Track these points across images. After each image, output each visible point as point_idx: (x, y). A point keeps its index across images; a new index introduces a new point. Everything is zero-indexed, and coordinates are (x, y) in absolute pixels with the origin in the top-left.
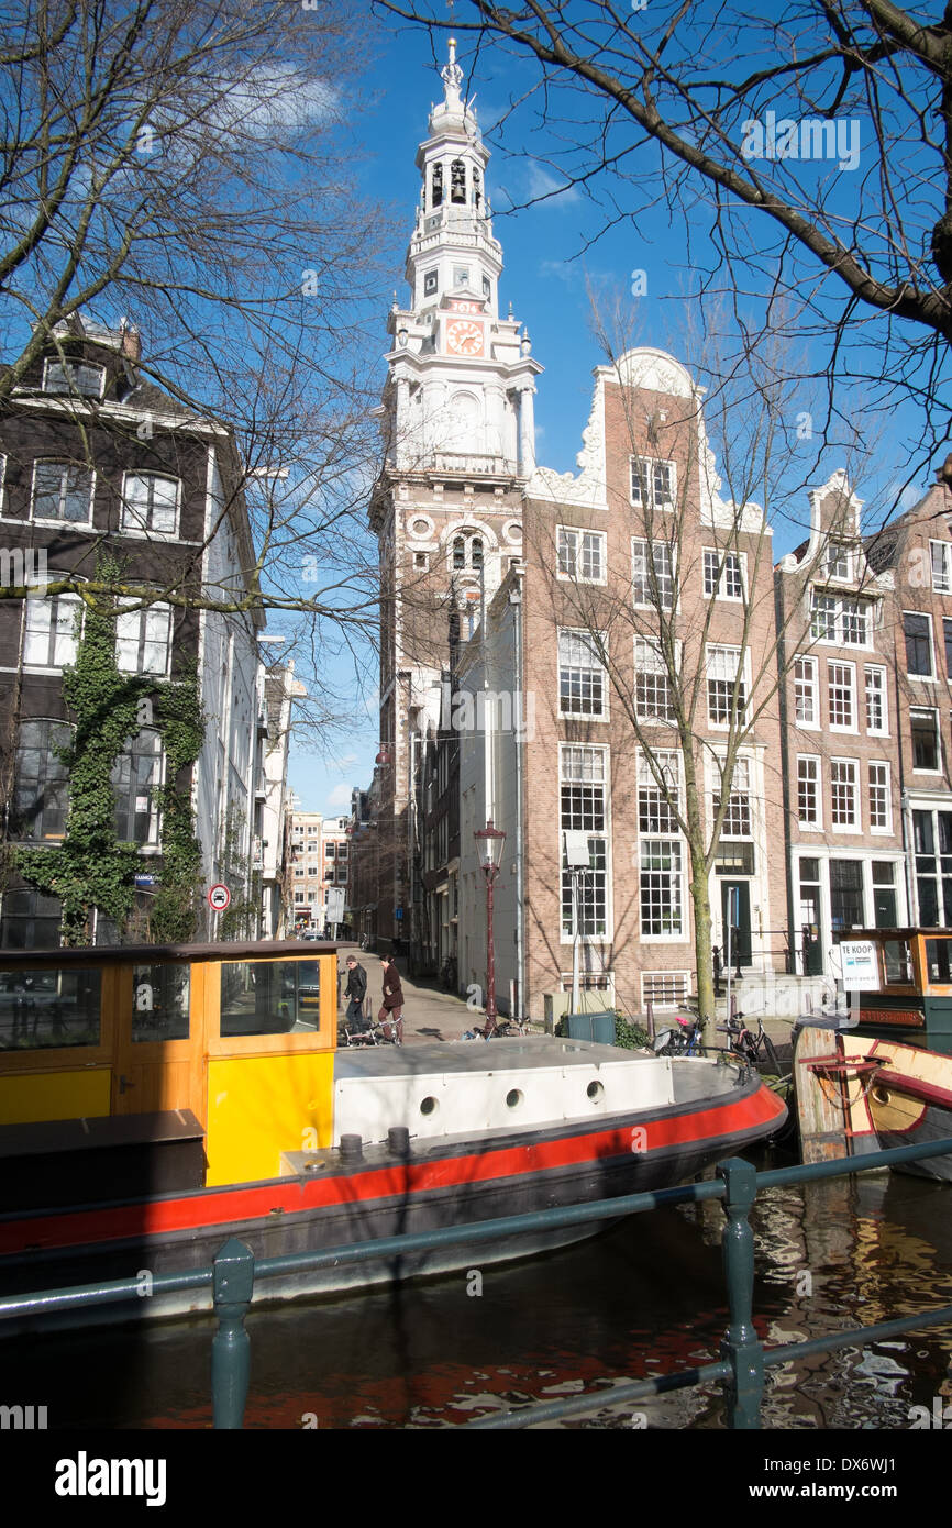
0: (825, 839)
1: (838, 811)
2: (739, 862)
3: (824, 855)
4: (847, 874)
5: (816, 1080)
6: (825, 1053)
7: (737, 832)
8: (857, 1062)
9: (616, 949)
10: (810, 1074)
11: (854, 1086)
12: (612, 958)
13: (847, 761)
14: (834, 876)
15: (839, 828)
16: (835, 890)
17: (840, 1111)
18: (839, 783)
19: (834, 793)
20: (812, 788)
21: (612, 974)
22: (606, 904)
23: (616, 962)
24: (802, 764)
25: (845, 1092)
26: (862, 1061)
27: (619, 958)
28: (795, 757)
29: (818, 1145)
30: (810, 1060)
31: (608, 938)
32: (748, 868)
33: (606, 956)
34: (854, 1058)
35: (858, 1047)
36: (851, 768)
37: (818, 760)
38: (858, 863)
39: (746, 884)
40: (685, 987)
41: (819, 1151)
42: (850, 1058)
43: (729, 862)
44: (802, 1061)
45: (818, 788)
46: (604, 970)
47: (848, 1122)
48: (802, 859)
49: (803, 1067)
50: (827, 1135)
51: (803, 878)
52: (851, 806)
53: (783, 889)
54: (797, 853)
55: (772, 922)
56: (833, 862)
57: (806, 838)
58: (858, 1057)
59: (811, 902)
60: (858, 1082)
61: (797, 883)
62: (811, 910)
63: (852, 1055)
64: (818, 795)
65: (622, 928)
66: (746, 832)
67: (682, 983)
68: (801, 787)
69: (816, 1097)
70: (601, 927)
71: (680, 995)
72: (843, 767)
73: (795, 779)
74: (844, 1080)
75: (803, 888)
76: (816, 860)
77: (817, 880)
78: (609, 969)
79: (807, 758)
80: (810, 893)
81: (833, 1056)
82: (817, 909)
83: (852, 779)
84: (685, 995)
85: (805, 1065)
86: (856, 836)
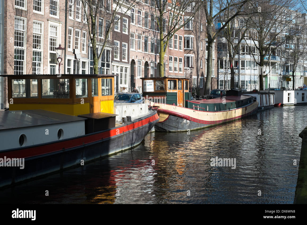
7: (54, 50)
13: (78, 30)
16: (74, 70)
18: (76, 37)
20: (70, 38)
22: (24, 71)
24: (69, 30)
28: (68, 28)
31: (24, 82)
36: (79, 33)
37: (72, 29)
45: (72, 38)
46: (23, 93)
48: (68, 60)
54: (67, 58)
56: (74, 61)
57: (69, 53)
61: (67, 67)
64: (71, 40)
72: (77, 32)
75: (68, 69)
77: (70, 66)
79: (70, 28)
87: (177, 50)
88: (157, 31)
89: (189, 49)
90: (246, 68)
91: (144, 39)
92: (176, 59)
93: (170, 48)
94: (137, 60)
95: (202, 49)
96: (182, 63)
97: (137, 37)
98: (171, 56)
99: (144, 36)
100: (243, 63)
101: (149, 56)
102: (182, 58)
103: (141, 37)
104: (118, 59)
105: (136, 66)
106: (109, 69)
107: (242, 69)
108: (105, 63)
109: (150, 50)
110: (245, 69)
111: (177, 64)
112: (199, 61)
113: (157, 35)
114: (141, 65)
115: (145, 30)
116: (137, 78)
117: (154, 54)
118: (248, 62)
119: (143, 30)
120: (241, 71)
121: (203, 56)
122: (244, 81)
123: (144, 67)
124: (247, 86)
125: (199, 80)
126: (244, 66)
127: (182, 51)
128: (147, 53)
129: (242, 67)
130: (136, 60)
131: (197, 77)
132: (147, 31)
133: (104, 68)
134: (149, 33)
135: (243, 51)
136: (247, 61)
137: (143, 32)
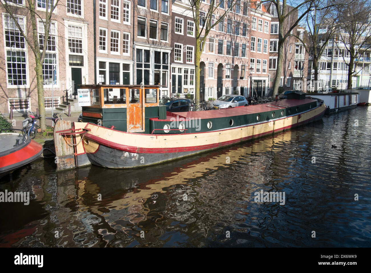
0: (108, 56)
1: (113, 47)
2: (79, 62)
3: (108, 61)
4: (114, 67)
5: (63, 138)
6: (67, 129)
7: (77, 52)
8: (80, 131)
9: (31, 89)
10: (60, 136)
11: (78, 139)
12: (29, 93)
13: (116, 31)
14: (110, 68)
15: (113, 53)
16: (110, 72)
17: (73, 148)
18: (113, 38)
19: (112, 41)
20: (104, 39)
21: (30, 98)
22: (26, 74)
23: (31, 94)
24: (101, 31)
25: (74, 142)
26: (82, 130)
27: (32, 93)
28: (99, 29)
29: (63, 159)
30: (60, 132)
31: (28, 86)
32: (82, 64)
33: (27, 93)
34: (78, 130)
35: (80, 126)
36: (118, 34)
37: (106, 30)
38: (119, 64)
39: (81, 69)
40: (58, 102)
41: (63, 161)
42: (77, 130)
43: (75, 62)
44: (57, 132)
45: (106, 40)
46: (27, 97)
47: (75, 151)
48: (100, 62)
49: (58, 134)
50: (67, 156)
51: (100, 68)
52: (117, 46)
53: (93, 71)
54: (98, 60)
55: (89, 81)
56: (110, 63)
57: (102, 55)
58: (80, 129)
59: (103, 76)
60: (80, 137)
61: (98, 69)
62: (103, 78)
63: (78, 128)
64: (106, 42)
65: (33, 83)
66: (81, 52)
67: (57, 101)
68: (101, 38)
69: (62, 144)
70: (25, 83)
71: (56, 104)
72: (115, 33)
73: (98, 36)
74: (74, 137)
75: (100, 71)
76: (105, 63)
77: (105, 69)
78: (29, 96)
79: (103, 29)
80: (102, 73)
81: (70, 130)
82: (105, 78)
83: (118, 37)
84: (58, 104)
85: (58, 133)
86: (118, 56)
87: (261, 52)
88: (236, 35)
89: (275, 52)
90: (338, 68)
91: (217, 42)
92: (258, 62)
93: (252, 51)
94: (208, 62)
95: (291, 52)
96: (266, 64)
97: (209, 41)
98: (253, 59)
99: (217, 39)
100: (335, 64)
101: (225, 58)
102: (267, 60)
103: (215, 40)
104: (182, 62)
105: (207, 68)
106: (167, 71)
107: (334, 70)
108: (160, 65)
109: (225, 53)
110: (337, 70)
111: (260, 66)
112: (287, 63)
113: (235, 38)
114: (214, 67)
115: (219, 33)
116: (207, 79)
117: (231, 56)
118: (341, 64)
119: (216, 34)
120: (333, 72)
121: (292, 59)
122: (335, 81)
123: (217, 69)
124: (338, 84)
125: (286, 79)
126: (336, 67)
127: (267, 53)
128: (223, 55)
129: (334, 68)
130: (206, 63)
131: (284, 77)
132: (222, 34)
133: (160, 70)
134: (225, 36)
135: (337, 53)
136: (339, 63)
137: (216, 36)
